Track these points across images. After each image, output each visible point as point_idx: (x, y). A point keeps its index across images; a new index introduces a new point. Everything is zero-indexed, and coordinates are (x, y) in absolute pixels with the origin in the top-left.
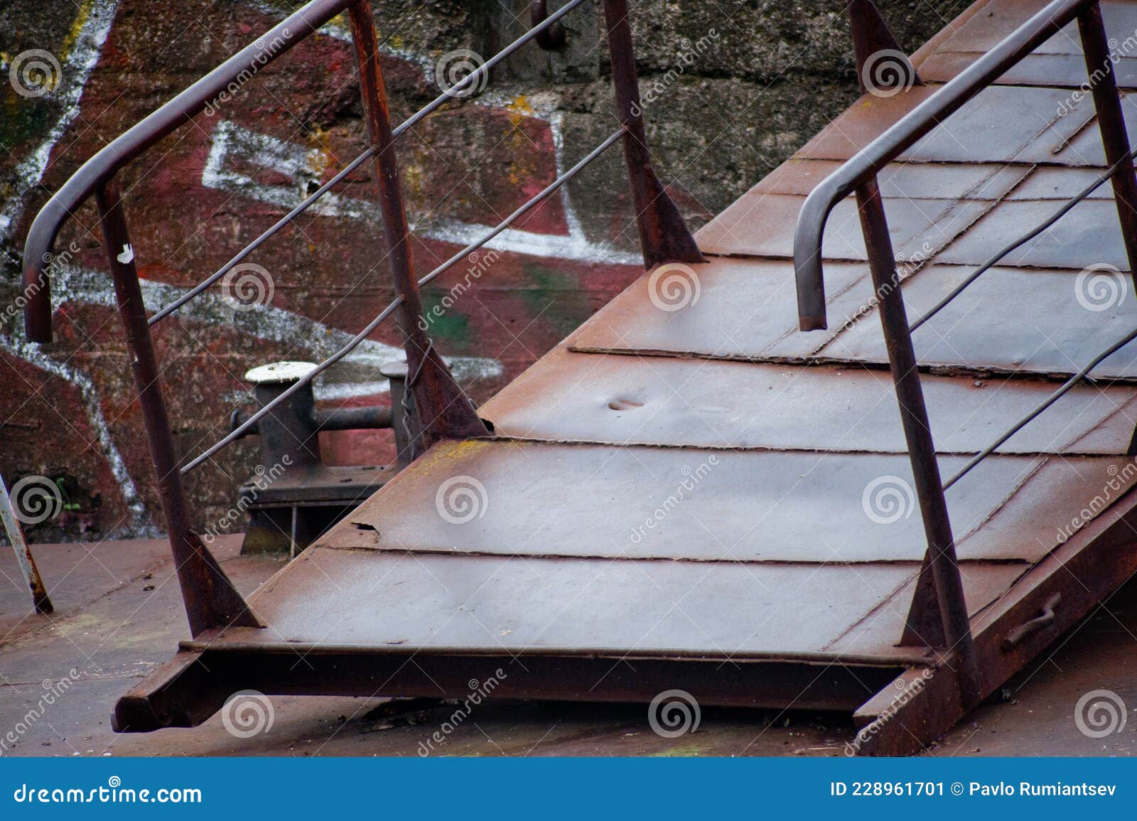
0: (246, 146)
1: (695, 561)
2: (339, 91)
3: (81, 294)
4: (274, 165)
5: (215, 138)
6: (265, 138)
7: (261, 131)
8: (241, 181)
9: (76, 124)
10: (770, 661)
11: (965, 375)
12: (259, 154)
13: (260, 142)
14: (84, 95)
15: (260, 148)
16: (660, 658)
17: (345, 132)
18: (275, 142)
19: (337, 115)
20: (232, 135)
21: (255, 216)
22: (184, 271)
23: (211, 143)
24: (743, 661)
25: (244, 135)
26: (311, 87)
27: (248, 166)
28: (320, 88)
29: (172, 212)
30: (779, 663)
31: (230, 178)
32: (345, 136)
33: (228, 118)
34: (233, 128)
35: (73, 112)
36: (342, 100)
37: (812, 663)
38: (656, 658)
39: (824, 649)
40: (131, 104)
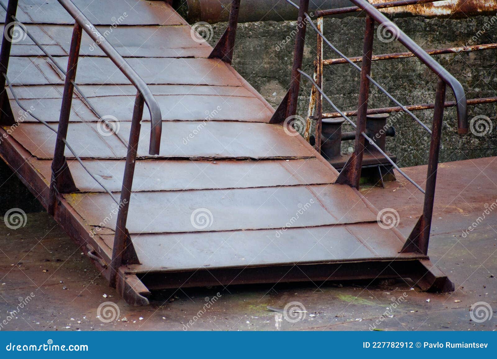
1: (252, 230)
10: (366, 261)
11: (204, 160)
16: (322, 263)
24: (356, 262)
30: (370, 262)
37: (382, 261)
38: (320, 263)
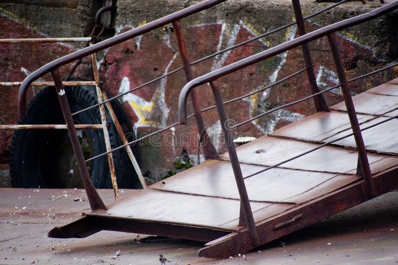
0: (326, 74)
2: (351, 59)
3: (283, 117)
4: (333, 80)
5: (319, 71)
6: (331, 72)
7: (330, 69)
8: (325, 85)
9: (285, 65)
12: (329, 77)
13: (330, 73)
14: (288, 56)
15: (330, 75)
17: (352, 71)
18: (334, 73)
19: (352, 66)
20: (323, 70)
21: (328, 96)
22: (309, 112)
23: (318, 73)
25: (326, 71)
26: (344, 57)
27: (327, 80)
28: (346, 57)
29: (307, 93)
31: (322, 84)
32: (352, 73)
33: (323, 65)
34: (324, 68)
35: (284, 61)
36: (352, 61)
39: (221, 225)
40: (299, 59)
